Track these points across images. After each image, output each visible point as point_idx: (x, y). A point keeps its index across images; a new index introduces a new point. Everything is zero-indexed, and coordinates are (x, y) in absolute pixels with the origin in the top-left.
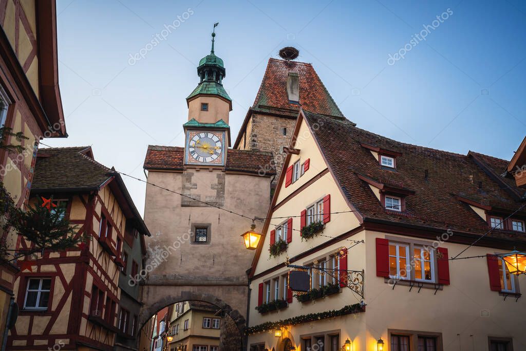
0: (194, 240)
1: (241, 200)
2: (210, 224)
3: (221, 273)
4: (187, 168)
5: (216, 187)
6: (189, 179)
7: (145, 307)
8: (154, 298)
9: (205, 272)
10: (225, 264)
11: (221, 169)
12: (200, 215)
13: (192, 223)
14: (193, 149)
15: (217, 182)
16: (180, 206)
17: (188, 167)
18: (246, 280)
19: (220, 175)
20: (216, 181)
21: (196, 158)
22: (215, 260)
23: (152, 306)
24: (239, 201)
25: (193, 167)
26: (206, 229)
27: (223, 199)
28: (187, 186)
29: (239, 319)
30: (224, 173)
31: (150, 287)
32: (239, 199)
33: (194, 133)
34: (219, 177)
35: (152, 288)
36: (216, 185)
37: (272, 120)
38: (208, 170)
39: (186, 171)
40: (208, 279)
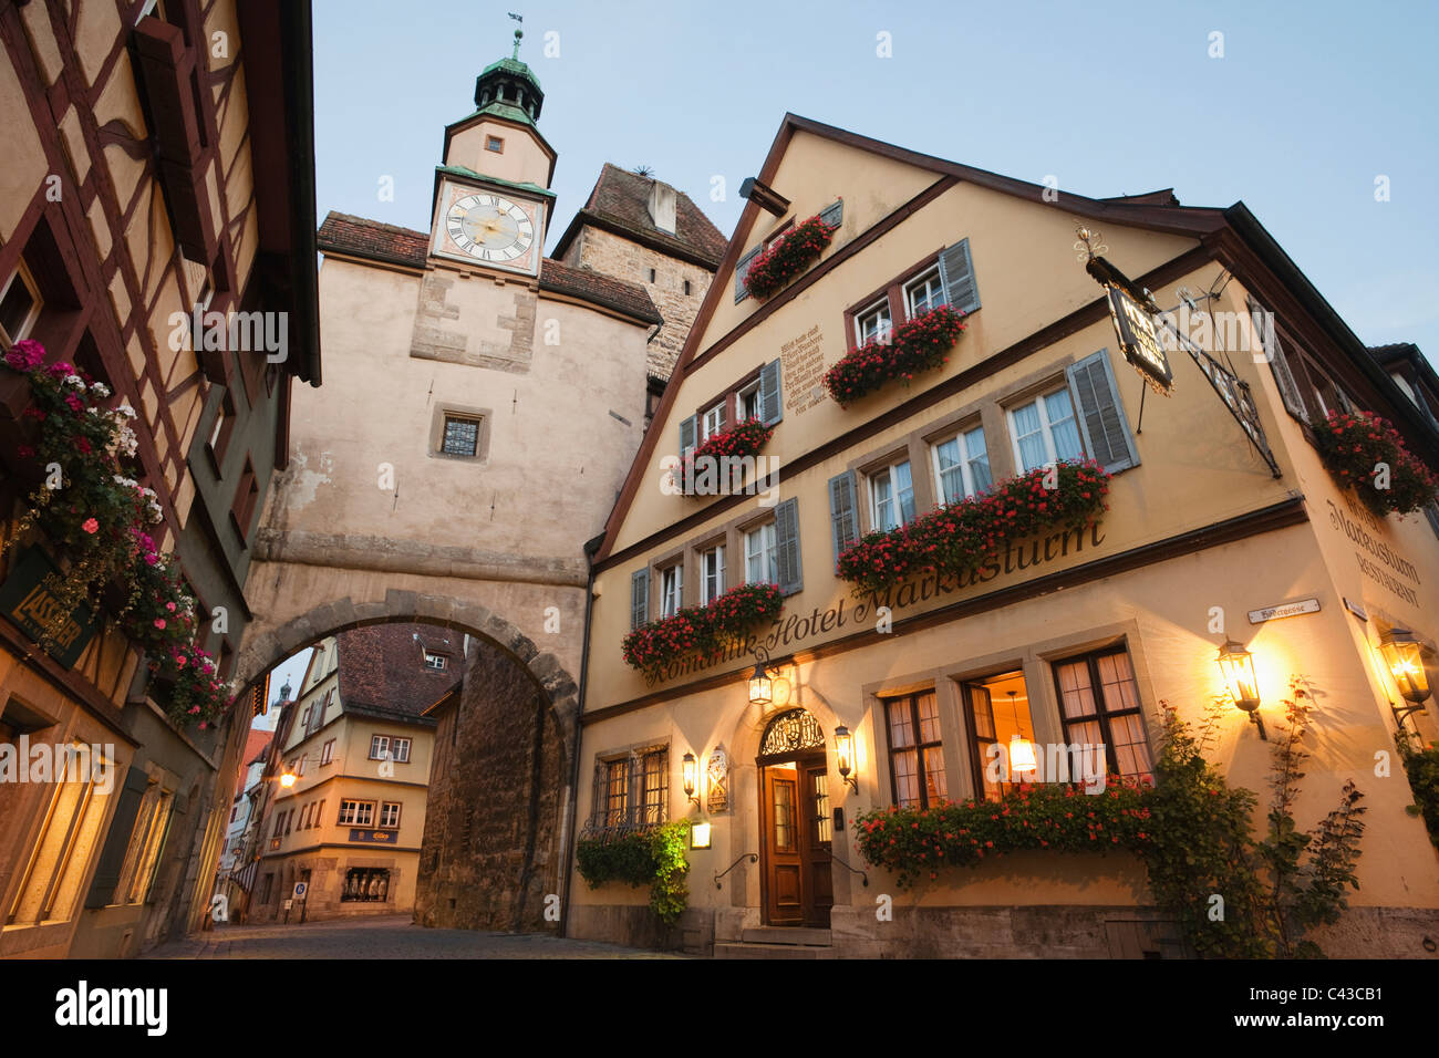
0: (439, 449)
1: (577, 365)
2: (490, 412)
3: (512, 543)
4: (437, 266)
5: (513, 324)
6: (438, 293)
7: (262, 628)
8: (295, 602)
9: (466, 537)
10: (524, 521)
11: (527, 285)
12: (461, 387)
13: (437, 403)
14: (458, 226)
15: (514, 315)
16: (407, 354)
17: (439, 262)
18: (583, 571)
19: (524, 297)
20: (511, 311)
21: (465, 246)
22: (497, 506)
23: (289, 625)
24: (570, 366)
25: (451, 265)
26: (477, 423)
27: (527, 353)
28: (430, 308)
29: (559, 680)
30: (535, 295)
31: (285, 566)
32: (570, 361)
33: (463, 190)
34: (519, 300)
35: (293, 571)
36: (510, 319)
37: (626, 246)
38: (493, 282)
39: (431, 274)
40: (474, 557)
